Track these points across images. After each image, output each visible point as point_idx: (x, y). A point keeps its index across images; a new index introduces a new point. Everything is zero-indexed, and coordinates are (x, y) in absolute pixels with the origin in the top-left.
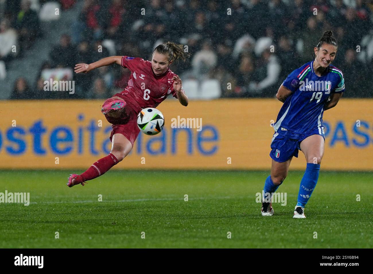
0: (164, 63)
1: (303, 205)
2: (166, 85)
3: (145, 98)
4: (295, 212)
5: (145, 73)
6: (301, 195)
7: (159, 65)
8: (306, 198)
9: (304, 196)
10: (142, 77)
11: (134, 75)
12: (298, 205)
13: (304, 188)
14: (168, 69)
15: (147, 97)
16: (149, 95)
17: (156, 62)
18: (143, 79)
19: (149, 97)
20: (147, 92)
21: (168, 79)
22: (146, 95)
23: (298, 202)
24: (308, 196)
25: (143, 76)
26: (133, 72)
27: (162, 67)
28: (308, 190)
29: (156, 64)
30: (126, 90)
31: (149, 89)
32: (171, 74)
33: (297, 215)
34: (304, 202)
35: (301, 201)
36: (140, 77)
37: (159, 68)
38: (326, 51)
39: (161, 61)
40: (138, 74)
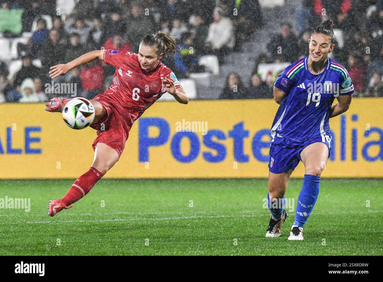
0: (152, 56)
1: (302, 224)
2: (158, 82)
3: (134, 99)
4: (291, 233)
5: (132, 69)
6: (298, 213)
7: (145, 59)
8: (303, 216)
9: (301, 214)
10: (129, 74)
11: (120, 72)
12: (295, 225)
13: (301, 204)
14: (160, 63)
15: (136, 97)
16: (139, 94)
17: (142, 55)
18: (131, 76)
19: (138, 97)
20: (136, 92)
21: (161, 75)
22: (136, 95)
23: (295, 221)
24: (305, 214)
25: (130, 72)
26: (119, 68)
27: (150, 61)
28: (305, 206)
29: (143, 58)
30: (111, 89)
31: (138, 87)
32: (163, 68)
33: (292, 237)
34: (302, 221)
35: (298, 220)
36: (127, 74)
37: (146, 62)
38: (315, 41)
39: (147, 55)
40: (124, 70)
